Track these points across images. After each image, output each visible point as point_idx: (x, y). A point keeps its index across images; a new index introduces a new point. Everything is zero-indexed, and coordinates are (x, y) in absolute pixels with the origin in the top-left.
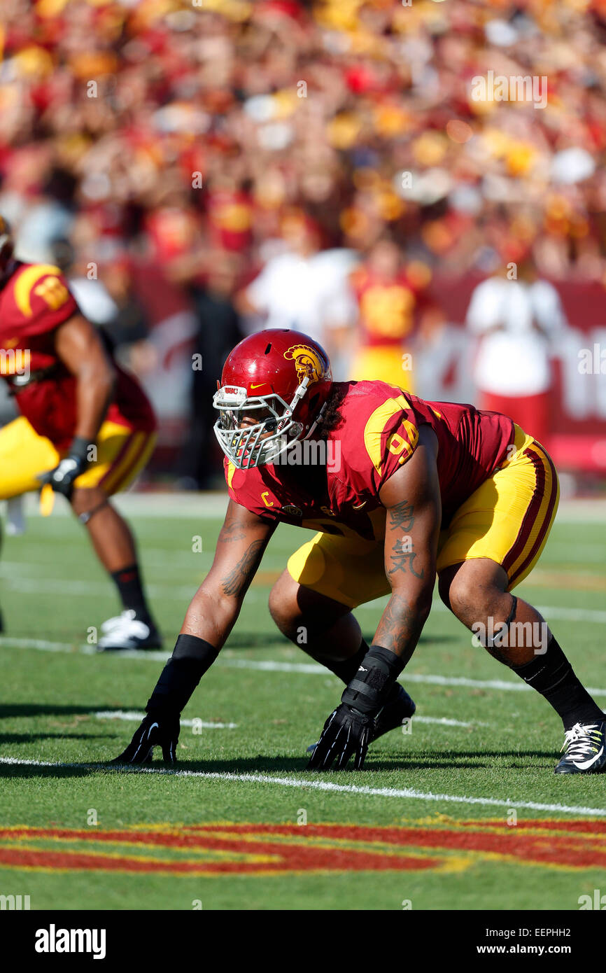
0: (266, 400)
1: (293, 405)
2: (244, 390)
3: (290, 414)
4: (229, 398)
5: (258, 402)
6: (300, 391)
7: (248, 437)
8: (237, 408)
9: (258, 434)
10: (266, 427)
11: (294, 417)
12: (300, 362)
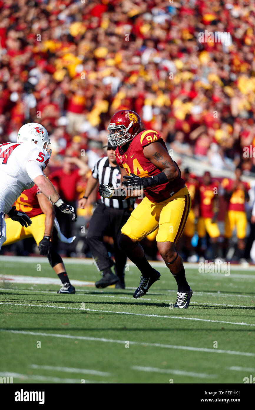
0: (120, 126)
1: (128, 128)
2: (115, 124)
3: (127, 131)
4: (111, 126)
5: (118, 127)
6: (130, 125)
7: (115, 136)
8: (112, 129)
9: (118, 136)
10: (120, 134)
11: (128, 131)
12: (131, 117)
